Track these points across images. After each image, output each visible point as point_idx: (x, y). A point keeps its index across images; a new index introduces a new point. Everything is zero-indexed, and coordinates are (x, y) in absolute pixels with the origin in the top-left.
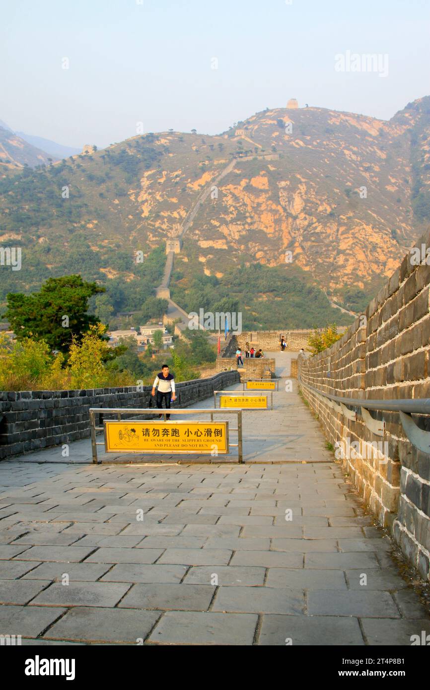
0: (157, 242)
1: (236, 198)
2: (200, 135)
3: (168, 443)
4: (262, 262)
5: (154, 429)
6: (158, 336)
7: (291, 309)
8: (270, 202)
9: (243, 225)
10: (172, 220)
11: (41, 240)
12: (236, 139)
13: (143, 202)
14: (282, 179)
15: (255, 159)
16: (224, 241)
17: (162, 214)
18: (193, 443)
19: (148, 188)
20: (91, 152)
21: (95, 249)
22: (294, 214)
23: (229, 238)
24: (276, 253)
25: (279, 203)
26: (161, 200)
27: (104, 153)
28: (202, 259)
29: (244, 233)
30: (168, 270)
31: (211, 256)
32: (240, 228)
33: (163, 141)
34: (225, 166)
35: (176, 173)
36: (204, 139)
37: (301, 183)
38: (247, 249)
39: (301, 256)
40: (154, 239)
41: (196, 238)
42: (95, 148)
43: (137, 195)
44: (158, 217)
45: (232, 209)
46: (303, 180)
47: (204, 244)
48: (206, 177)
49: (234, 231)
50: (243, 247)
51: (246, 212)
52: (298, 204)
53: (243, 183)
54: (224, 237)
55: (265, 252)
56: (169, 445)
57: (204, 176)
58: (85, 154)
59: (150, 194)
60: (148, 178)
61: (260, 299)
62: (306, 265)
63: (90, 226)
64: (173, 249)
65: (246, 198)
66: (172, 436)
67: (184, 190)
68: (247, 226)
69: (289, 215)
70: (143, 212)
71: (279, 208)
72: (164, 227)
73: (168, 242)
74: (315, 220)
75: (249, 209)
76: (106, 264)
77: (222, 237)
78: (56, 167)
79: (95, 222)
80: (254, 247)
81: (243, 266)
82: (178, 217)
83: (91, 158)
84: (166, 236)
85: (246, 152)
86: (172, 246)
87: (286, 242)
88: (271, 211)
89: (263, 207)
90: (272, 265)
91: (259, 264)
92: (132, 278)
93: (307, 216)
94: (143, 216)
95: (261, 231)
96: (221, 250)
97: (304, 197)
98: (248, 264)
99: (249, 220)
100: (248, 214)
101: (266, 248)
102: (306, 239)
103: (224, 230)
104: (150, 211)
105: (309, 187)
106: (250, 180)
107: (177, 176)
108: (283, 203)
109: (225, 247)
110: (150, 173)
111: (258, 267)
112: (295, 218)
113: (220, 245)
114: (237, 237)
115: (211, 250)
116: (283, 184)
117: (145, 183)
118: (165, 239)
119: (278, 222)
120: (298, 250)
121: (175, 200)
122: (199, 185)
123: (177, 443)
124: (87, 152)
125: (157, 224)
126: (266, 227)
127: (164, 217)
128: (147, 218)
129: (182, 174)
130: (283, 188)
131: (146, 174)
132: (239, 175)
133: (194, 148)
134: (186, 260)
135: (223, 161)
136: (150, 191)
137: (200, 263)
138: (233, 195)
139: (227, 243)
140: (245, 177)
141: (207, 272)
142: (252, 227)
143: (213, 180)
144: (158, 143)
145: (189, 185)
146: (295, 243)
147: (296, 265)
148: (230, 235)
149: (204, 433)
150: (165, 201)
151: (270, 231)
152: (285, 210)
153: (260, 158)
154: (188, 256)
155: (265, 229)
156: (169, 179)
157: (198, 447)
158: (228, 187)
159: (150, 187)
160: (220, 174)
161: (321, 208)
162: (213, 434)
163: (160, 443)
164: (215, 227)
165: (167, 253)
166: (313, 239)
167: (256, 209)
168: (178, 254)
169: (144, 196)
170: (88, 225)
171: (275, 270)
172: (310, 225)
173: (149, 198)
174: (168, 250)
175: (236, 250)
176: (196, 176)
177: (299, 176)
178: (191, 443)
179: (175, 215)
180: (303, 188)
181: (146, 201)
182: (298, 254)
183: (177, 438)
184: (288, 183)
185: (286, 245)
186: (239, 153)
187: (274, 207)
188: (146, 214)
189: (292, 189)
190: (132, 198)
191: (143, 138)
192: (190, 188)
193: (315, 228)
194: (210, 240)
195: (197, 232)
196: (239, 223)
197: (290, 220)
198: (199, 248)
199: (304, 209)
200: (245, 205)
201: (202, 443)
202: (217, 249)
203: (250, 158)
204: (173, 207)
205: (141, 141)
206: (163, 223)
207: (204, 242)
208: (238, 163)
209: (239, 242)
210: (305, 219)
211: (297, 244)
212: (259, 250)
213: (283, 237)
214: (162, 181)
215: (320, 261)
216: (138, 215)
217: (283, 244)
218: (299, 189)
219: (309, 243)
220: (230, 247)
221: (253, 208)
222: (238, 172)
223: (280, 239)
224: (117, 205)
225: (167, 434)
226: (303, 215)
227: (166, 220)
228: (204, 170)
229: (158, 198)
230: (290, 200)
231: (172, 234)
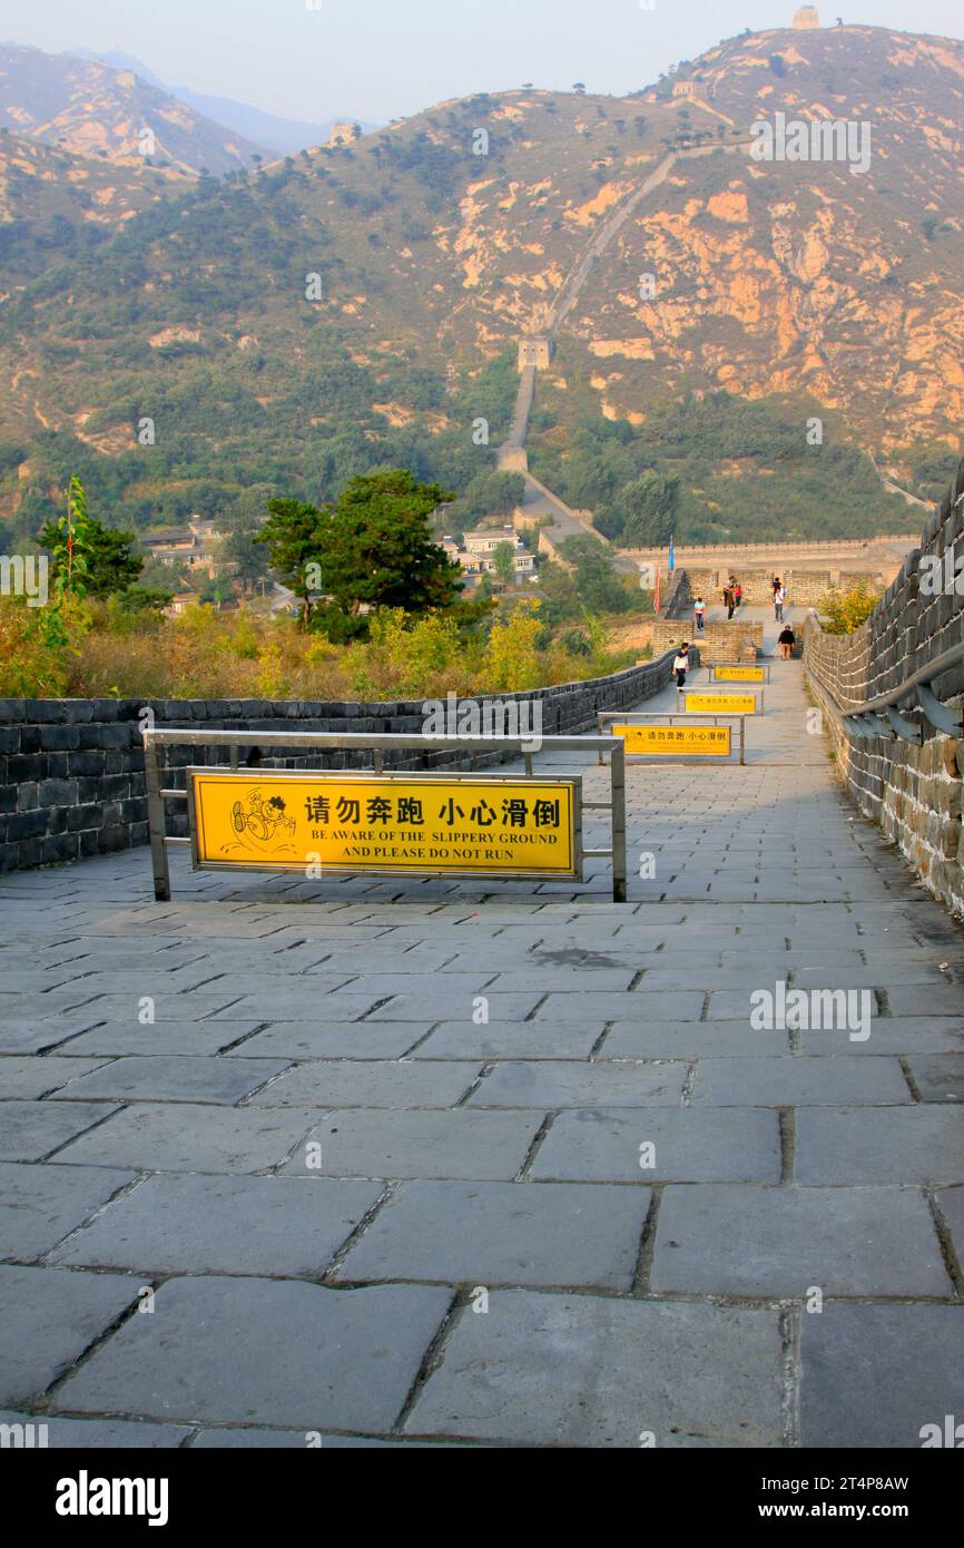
0: (497, 345)
1: (674, 244)
2: (594, 98)
3: (388, 845)
4: (732, 389)
5: (342, 800)
6: (504, 554)
7: (794, 496)
8: (751, 252)
9: (690, 304)
10: (530, 295)
11: (243, 342)
12: (674, 104)
13: (466, 254)
14: (779, 198)
15: (719, 152)
16: (647, 341)
17: (508, 280)
18: (468, 845)
19: (477, 222)
20: (348, 139)
21: (361, 361)
22: (805, 279)
23: (659, 336)
24: (763, 368)
25: (770, 254)
26: (506, 248)
27: (377, 143)
28: (598, 383)
29: (691, 323)
30: (522, 408)
31: (618, 376)
32: (683, 311)
33: (510, 112)
34: (650, 169)
35: (539, 187)
36: (601, 106)
37: (821, 206)
38: (699, 359)
39: (819, 377)
40: (492, 337)
41: (585, 334)
42: (357, 131)
43: (453, 237)
44: (499, 287)
45: (665, 268)
46: (828, 201)
47: (603, 349)
48: (608, 195)
49: (671, 320)
50: (688, 355)
51: (696, 275)
52: (814, 255)
53: (691, 208)
54: (648, 333)
55: (738, 365)
56: (389, 852)
57: (602, 192)
58: (334, 144)
59: (480, 235)
60: (478, 197)
61: (726, 473)
62: (831, 396)
63: (350, 309)
64: (534, 359)
65: (696, 243)
66: (400, 821)
67: (557, 226)
68: (698, 309)
69: (794, 282)
70: (465, 276)
71: (772, 265)
72: (514, 310)
73: (523, 345)
74: (852, 293)
75: (704, 267)
76: (386, 395)
77: (642, 331)
78: (271, 175)
79: (361, 300)
80: (713, 354)
81: (689, 397)
82: (544, 287)
83: (348, 155)
84: (517, 330)
85: (699, 137)
86: (531, 353)
87: (785, 343)
88: (753, 272)
89: (735, 264)
90: (754, 395)
91: (724, 392)
92: (443, 425)
93: (835, 285)
94: (466, 285)
95: (731, 319)
96: (641, 362)
97: (828, 240)
98: (700, 394)
99: (703, 294)
100: (700, 281)
101: (740, 358)
102: (831, 335)
103: (648, 317)
104: (482, 275)
105: (840, 216)
106: (707, 201)
107: (541, 194)
108: (780, 255)
109: (649, 355)
110: (480, 186)
111: (722, 400)
112: (807, 288)
113: (637, 350)
114: (676, 333)
115: (617, 362)
116: (781, 209)
117: (470, 209)
118: (515, 338)
119: (767, 297)
120: (813, 362)
121: (536, 249)
122: (592, 215)
123: (417, 845)
124: (339, 140)
125: (498, 304)
126: (742, 310)
127: (512, 288)
128: (475, 290)
129: (554, 187)
130: (782, 220)
131: (473, 189)
132: (681, 191)
133: (580, 128)
134: (562, 384)
135: (645, 158)
136: (482, 228)
137: (594, 391)
138: (669, 236)
139: (654, 346)
140: (694, 194)
141: (609, 413)
142: (715, 309)
143: (624, 202)
144: (498, 116)
145: (569, 214)
146: (806, 345)
147: (808, 396)
148: (660, 327)
149: (500, 814)
150: (516, 251)
151: (750, 317)
152: (784, 269)
153: (730, 150)
154: (568, 375)
155: (738, 315)
156: (523, 201)
157: (482, 860)
158: (657, 218)
159: (482, 218)
160: (638, 189)
161: (866, 266)
162: (530, 818)
163: (360, 844)
164: (628, 308)
165: (520, 369)
166: (846, 336)
167: (720, 268)
168: (543, 372)
169: (467, 240)
170: (345, 308)
171: (759, 407)
172: (841, 303)
173: (479, 243)
174: (522, 363)
175: (673, 362)
176: (586, 194)
177: (817, 192)
178: (459, 845)
179: (538, 282)
180: (826, 219)
181: (473, 250)
182: (813, 371)
183: (417, 828)
184: (792, 207)
185: (785, 350)
186: (682, 139)
187: (760, 263)
188: (472, 280)
189: (800, 222)
190: (442, 244)
191: (464, 105)
192: (571, 221)
193: (853, 311)
194: (616, 338)
195: (587, 321)
196: (680, 299)
197: (797, 293)
198: (592, 357)
199: (828, 267)
200: (694, 258)
201: (496, 845)
202: (632, 360)
203: (707, 151)
204: (532, 265)
205: (459, 113)
206: (511, 301)
207: (603, 343)
208: (679, 162)
209: (680, 344)
210: (830, 290)
211: (810, 349)
212: (725, 362)
213: (780, 331)
214: (508, 204)
215: (862, 386)
216: (455, 285)
217: (778, 348)
218: (817, 221)
219: (838, 346)
220: (660, 356)
221: (713, 265)
222: (681, 183)
223: (773, 336)
224: (410, 260)
225: (385, 817)
226: (824, 282)
227: (517, 294)
228: (601, 178)
229: (499, 243)
230: (797, 246)
231: (532, 325)
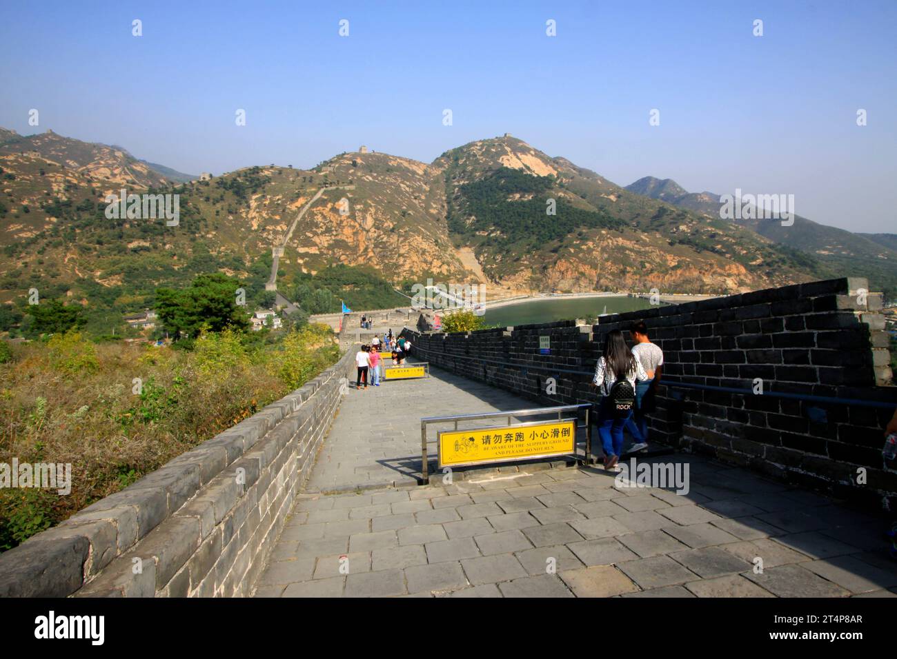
0: (265, 249)
1: (324, 217)
2: (295, 170)
4: (345, 263)
6: (269, 319)
7: (368, 296)
8: (350, 220)
9: (330, 236)
10: (276, 232)
11: (167, 246)
12: (322, 174)
13: (253, 219)
14: (357, 204)
15: (337, 189)
16: (317, 248)
17: (268, 227)
19: (256, 208)
20: (208, 178)
21: (214, 254)
22: (367, 228)
23: (320, 246)
24: (355, 256)
25: (355, 220)
26: (267, 217)
27: (219, 180)
28: (300, 261)
29: (331, 242)
30: (275, 270)
31: (307, 259)
32: (328, 238)
33: (266, 173)
34: (316, 193)
35: (278, 197)
36: (298, 173)
37: (371, 206)
38: (334, 253)
39: (373, 259)
40: (263, 246)
41: (295, 245)
42: (211, 176)
43: (247, 213)
44: (264, 230)
45: (322, 224)
46: (373, 205)
47: (302, 250)
48: (301, 201)
49: (324, 241)
50: (330, 252)
51: (332, 227)
52: (370, 222)
53: (330, 205)
54: (316, 245)
55: (347, 255)
57: (299, 200)
58: (202, 180)
59: (257, 212)
60: (256, 200)
61: (344, 290)
62: (377, 265)
63: (210, 236)
64: (278, 254)
65: (332, 217)
67: (284, 211)
68: (333, 237)
69: (364, 229)
70: (252, 226)
71: (356, 224)
72: (270, 237)
73: (274, 249)
74: (382, 233)
75: (334, 224)
76: (222, 265)
77: (315, 245)
78: (178, 189)
79: (214, 233)
80: (339, 252)
81: (331, 266)
82: (280, 229)
83: (207, 184)
84: (272, 244)
85: (331, 183)
86: (277, 252)
87: (362, 249)
88: (350, 226)
89: (345, 223)
90: (352, 265)
91: (343, 264)
92: (246, 276)
93: (376, 230)
94: (253, 229)
95: (343, 241)
96: (315, 254)
97: (374, 216)
98: (334, 265)
99: (334, 233)
100: (333, 229)
101: (348, 253)
102: (376, 246)
103: (316, 239)
104: (258, 226)
105: (377, 210)
106: (334, 204)
107: (278, 200)
108: (359, 221)
109: (318, 252)
110: (257, 196)
111: (342, 266)
112: (368, 231)
113: (314, 250)
114: (326, 245)
115: (306, 254)
116: (358, 207)
117: (253, 204)
118: (271, 246)
119: (355, 234)
120: (371, 254)
121: (277, 217)
122: (296, 207)
124: (204, 178)
125: (265, 235)
126: (347, 238)
127: (269, 230)
128: (256, 231)
129: (283, 198)
130: (359, 210)
131: (254, 197)
132: (326, 200)
133: (291, 179)
134: (288, 262)
135: (313, 189)
136: (258, 210)
137: (299, 264)
138: (322, 214)
139: (319, 249)
140: (330, 201)
141: (305, 271)
142: (339, 238)
143: (307, 203)
144: (263, 174)
145: (288, 206)
146: (368, 249)
147: (370, 266)
148: (320, 243)
150: (271, 218)
151: (350, 240)
152: (360, 225)
153: (341, 188)
154: (290, 259)
155: (346, 239)
156: (272, 202)
158: (318, 209)
159: (258, 207)
160: (311, 199)
161: (386, 225)
164: (309, 237)
165: (273, 257)
166: (381, 246)
167: (340, 224)
168: (281, 258)
169: (253, 214)
170: (208, 236)
171: (354, 268)
172: (378, 236)
173: (257, 215)
174: (274, 255)
175: (325, 255)
176: (293, 201)
177: (369, 202)
179: (279, 228)
180: (373, 210)
181: (255, 217)
182: (371, 257)
184: (362, 206)
185: (362, 250)
186: (326, 184)
187: (352, 223)
188: (255, 227)
189: (365, 211)
190: (244, 215)
191: (250, 170)
192: (289, 209)
193: (382, 239)
194: (306, 246)
195: (296, 241)
196: (327, 234)
197: (365, 233)
198: (298, 253)
199: (374, 225)
200: (331, 221)
202: (311, 254)
203: (334, 188)
204: (277, 223)
205: (249, 172)
206: (269, 234)
207: (302, 249)
208: (325, 191)
209: (328, 248)
210: (375, 232)
211: (370, 250)
212: (342, 254)
213: (360, 245)
214: (267, 202)
215: (387, 262)
216: (249, 229)
217: (359, 250)
218: (370, 210)
219: (379, 250)
220: (321, 252)
221: (337, 224)
222: (326, 198)
223: (357, 246)
224: (231, 220)
226: (373, 229)
227: (271, 232)
228: (298, 196)
229: (264, 215)
230: (364, 218)
231: (276, 242)
